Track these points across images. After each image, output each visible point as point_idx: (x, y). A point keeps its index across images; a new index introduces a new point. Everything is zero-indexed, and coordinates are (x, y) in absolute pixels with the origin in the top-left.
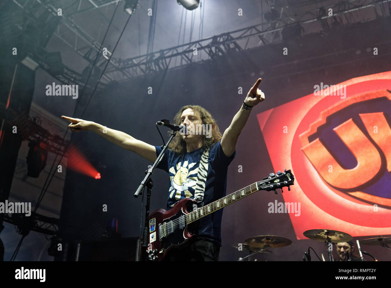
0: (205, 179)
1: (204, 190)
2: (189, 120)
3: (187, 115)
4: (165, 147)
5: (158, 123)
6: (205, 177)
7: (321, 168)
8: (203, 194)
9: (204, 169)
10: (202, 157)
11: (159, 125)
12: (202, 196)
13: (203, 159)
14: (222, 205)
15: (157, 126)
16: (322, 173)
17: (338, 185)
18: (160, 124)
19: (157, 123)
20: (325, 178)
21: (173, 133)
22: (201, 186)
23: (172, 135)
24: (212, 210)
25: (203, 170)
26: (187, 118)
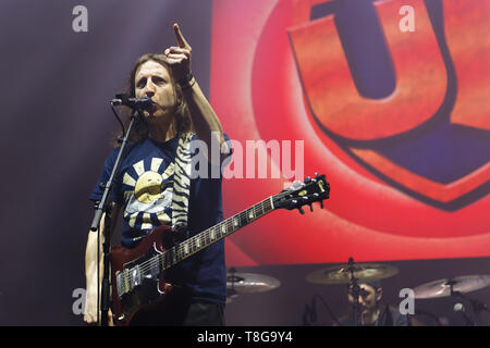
0: (188, 192)
1: (186, 209)
6: (187, 188)
7: (314, 83)
8: (186, 218)
9: (185, 174)
10: (178, 152)
12: (184, 221)
13: (181, 156)
14: (218, 235)
16: (311, 95)
17: (334, 127)
20: (313, 107)
22: (182, 204)
24: (203, 243)
25: (182, 176)
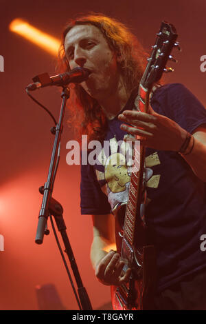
2: (83, 50)
3: (76, 42)
4: (57, 127)
5: (30, 89)
11: (33, 92)
15: (30, 95)
18: (34, 88)
19: (27, 90)
21: (63, 93)
23: (62, 97)
26: (76, 47)
